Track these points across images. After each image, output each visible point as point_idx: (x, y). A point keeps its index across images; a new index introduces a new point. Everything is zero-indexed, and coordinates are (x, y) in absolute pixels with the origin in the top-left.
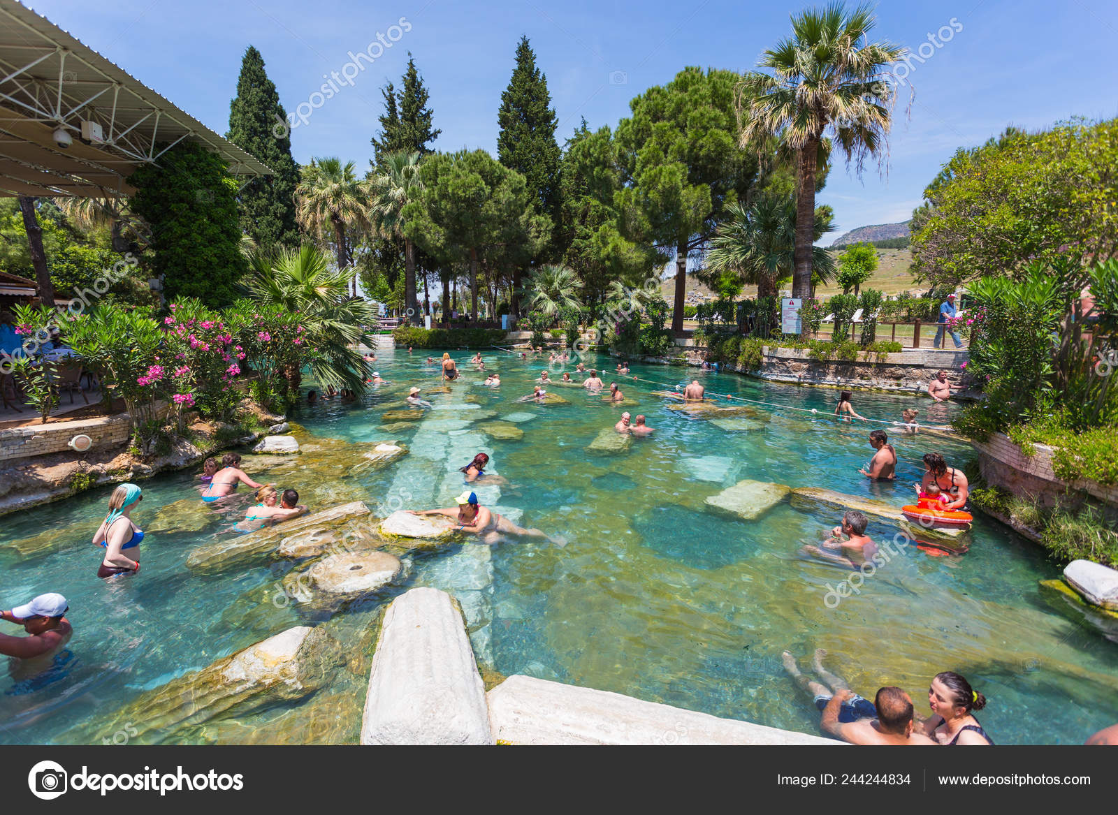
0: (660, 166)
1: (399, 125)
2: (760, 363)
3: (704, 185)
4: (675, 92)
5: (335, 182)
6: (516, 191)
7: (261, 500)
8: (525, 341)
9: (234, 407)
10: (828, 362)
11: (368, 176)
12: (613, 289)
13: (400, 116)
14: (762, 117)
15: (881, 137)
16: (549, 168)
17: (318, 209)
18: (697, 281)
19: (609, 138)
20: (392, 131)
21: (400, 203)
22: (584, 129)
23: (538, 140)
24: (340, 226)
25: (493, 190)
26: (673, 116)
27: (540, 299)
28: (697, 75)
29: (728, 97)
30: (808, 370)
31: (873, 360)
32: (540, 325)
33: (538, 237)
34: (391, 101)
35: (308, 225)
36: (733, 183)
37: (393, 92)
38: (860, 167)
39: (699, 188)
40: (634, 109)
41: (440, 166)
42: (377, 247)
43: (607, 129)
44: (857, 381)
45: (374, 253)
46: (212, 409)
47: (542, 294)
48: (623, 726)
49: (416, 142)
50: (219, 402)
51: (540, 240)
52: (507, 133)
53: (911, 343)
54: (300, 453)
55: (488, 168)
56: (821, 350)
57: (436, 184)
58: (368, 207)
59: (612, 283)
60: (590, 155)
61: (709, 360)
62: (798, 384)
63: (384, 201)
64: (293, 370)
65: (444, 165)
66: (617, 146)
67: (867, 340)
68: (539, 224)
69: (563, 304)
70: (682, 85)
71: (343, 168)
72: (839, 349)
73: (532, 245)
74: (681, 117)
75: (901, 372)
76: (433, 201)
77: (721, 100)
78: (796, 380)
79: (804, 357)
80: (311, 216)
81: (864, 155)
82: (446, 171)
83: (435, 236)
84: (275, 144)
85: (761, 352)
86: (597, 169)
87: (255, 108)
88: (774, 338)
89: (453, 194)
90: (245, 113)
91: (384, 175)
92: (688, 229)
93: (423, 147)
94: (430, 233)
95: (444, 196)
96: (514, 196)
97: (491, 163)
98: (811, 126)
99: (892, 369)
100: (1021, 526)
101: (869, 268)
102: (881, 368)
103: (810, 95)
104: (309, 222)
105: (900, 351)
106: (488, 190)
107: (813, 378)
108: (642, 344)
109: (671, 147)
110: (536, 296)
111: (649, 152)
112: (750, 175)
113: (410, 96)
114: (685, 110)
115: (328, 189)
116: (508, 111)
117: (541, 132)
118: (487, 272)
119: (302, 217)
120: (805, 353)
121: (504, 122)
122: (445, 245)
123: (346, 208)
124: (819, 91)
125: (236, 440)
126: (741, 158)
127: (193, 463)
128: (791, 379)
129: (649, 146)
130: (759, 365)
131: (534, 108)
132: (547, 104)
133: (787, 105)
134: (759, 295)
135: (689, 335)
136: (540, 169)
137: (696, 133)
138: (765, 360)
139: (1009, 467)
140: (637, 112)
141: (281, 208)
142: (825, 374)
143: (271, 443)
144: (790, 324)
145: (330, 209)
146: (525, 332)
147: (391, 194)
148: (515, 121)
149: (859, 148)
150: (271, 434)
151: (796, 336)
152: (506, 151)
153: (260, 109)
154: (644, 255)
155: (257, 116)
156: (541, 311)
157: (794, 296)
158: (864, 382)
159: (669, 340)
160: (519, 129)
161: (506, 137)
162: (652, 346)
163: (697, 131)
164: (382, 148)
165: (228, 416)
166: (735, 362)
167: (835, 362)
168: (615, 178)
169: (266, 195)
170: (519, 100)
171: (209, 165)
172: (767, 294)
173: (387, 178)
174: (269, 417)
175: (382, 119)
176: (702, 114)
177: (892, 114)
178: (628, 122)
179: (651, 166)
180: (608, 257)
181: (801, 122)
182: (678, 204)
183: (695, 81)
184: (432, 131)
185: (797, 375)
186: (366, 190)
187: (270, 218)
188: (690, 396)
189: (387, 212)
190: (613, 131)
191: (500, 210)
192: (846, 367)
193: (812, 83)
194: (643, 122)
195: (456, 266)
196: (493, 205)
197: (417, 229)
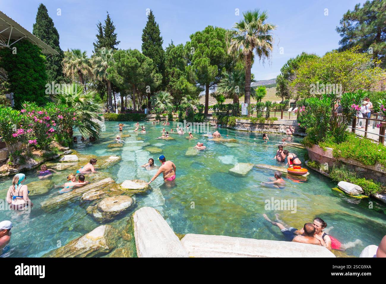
0: (201, 58)
1: (104, 38)
2: (235, 124)
3: (216, 65)
4: (205, 34)
5: (79, 58)
6: (149, 65)
7: (70, 180)
8: (153, 118)
9: (49, 145)
10: (256, 124)
11: (92, 57)
12: (183, 100)
13: (104, 35)
14: (235, 44)
15: (270, 53)
16: (160, 57)
17: (72, 68)
18: (213, 97)
19: (183, 48)
20: (101, 40)
21: (106, 67)
22: (172, 44)
23: (156, 47)
24: (81, 75)
25: (141, 64)
26: (205, 42)
27: (159, 103)
28: (212, 29)
29: (222, 37)
30: (250, 127)
31: (269, 123)
32: (159, 112)
33: (157, 81)
34: (101, 29)
35: (68, 74)
36: (224, 65)
37: (101, 26)
38: (264, 62)
39: (214, 67)
40: (191, 38)
41: (121, 55)
42: (96, 83)
43: (182, 45)
44: (265, 130)
45: (95, 85)
46: (41, 145)
47: (159, 101)
48: (230, 246)
49: (111, 45)
50: (43, 143)
51: (158, 82)
52: (145, 44)
53: (280, 118)
54: (79, 161)
55: (139, 56)
56: (254, 120)
57: (120, 61)
58: (93, 68)
59: (183, 98)
60: (177, 53)
61: (218, 124)
62: (247, 131)
63: (99, 66)
64: (70, 129)
65: (123, 54)
66: (186, 51)
67: (268, 117)
68: (157, 77)
69: (166, 105)
70: (207, 31)
71: (82, 53)
72: (260, 120)
73: (155, 84)
74: (207, 42)
75: (277, 127)
76: (119, 67)
77: (220, 37)
78: (246, 130)
79: (249, 122)
80: (69, 71)
81: (265, 58)
82: (124, 56)
83: (120, 80)
84: (53, 42)
85: (235, 121)
86: (179, 58)
87: (44, 28)
88: (239, 116)
89: (127, 65)
90: (39, 29)
91: (99, 56)
92: (210, 80)
93: (114, 47)
94: (118, 79)
95: (123, 65)
96: (149, 66)
97: (140, 54)
98: (250, 48)
99: (275, 126)
100: (323, 172)
101: (264, 94)
102: (272, 125)
103: (250, 38)
104: (68, 73)
105: (277, 120)
106: (139, 64)
107: (251, 129)
108: (195, 119)
109: (204, 52)
110: (157, 102)
111: (197, 53)
112: (229, 63)
113: (108, 28)
114: (209, 40)
115: (76, 61)
116: (145, 36)
117: (158, 44)
118: (138, 93)
119: (65, 71)
120: (249, 121)
121: (144, 40)
122: (123, 83)
123: (84, 68)
124: (253, 37)
125: (51, 157)
126: (227, 57)
127: (35, 167)
128: (245, 130)
129: (197, 51)
130: (234, 125)
131: (155, 36)
132: (159, 34)
133: (242, 41)
134: (234, 102)
135: (211, 115)
136: (157, 57)
137: (212, 48)
138: (237, 123)
139: (319, 155)
140: (192, 39)
141: (56, 67)
142: (255, 128)
143: (67, 158)
144: (244, 112)
145: (77, 69)
146: (153, 115)
147: (102, 64)
148: (148, 40)
149: (263, 56)
150: (65, 154)
151: (246, 116)
152: (145, 50)
153: (46, 28)
154: (196, 88)
155: (45, 31)
156: (159, 107)
157: (245, 103)
158: (267, 130)
159: (204, 117)
160: (149, 43)
161: (145, 45)
162: (199, 119)
163: (213, 47)
164: (97, 47)
165: (47, 148)
166: (226, 124)
167: (258, 124)
168: (185, 62)
169: (49, 62)
170: (149, 32)
171: (34, 49)
172: (236, 102)
173: (100, 58)
174: (62, 148)
175: (97, 36)
176: (214, 42)
177: (274, 46)
178: (189, 43)
179: (198, 58)
180: (183, 89)
181: (247, 47)
182: (207, 72)
183: (212, 30)
184: (117, 41)
185: (247, 128)
186: (91, 62)
187: (51, 71)
188: (215, 136)
189: (100, 70)
190: (184, 45)
191: (144, 71)
192: (262, 125)
193: (250, 34)
194: (195, 43)
195: (127, 91)
196: (141, 69)
197: (113, 77)
